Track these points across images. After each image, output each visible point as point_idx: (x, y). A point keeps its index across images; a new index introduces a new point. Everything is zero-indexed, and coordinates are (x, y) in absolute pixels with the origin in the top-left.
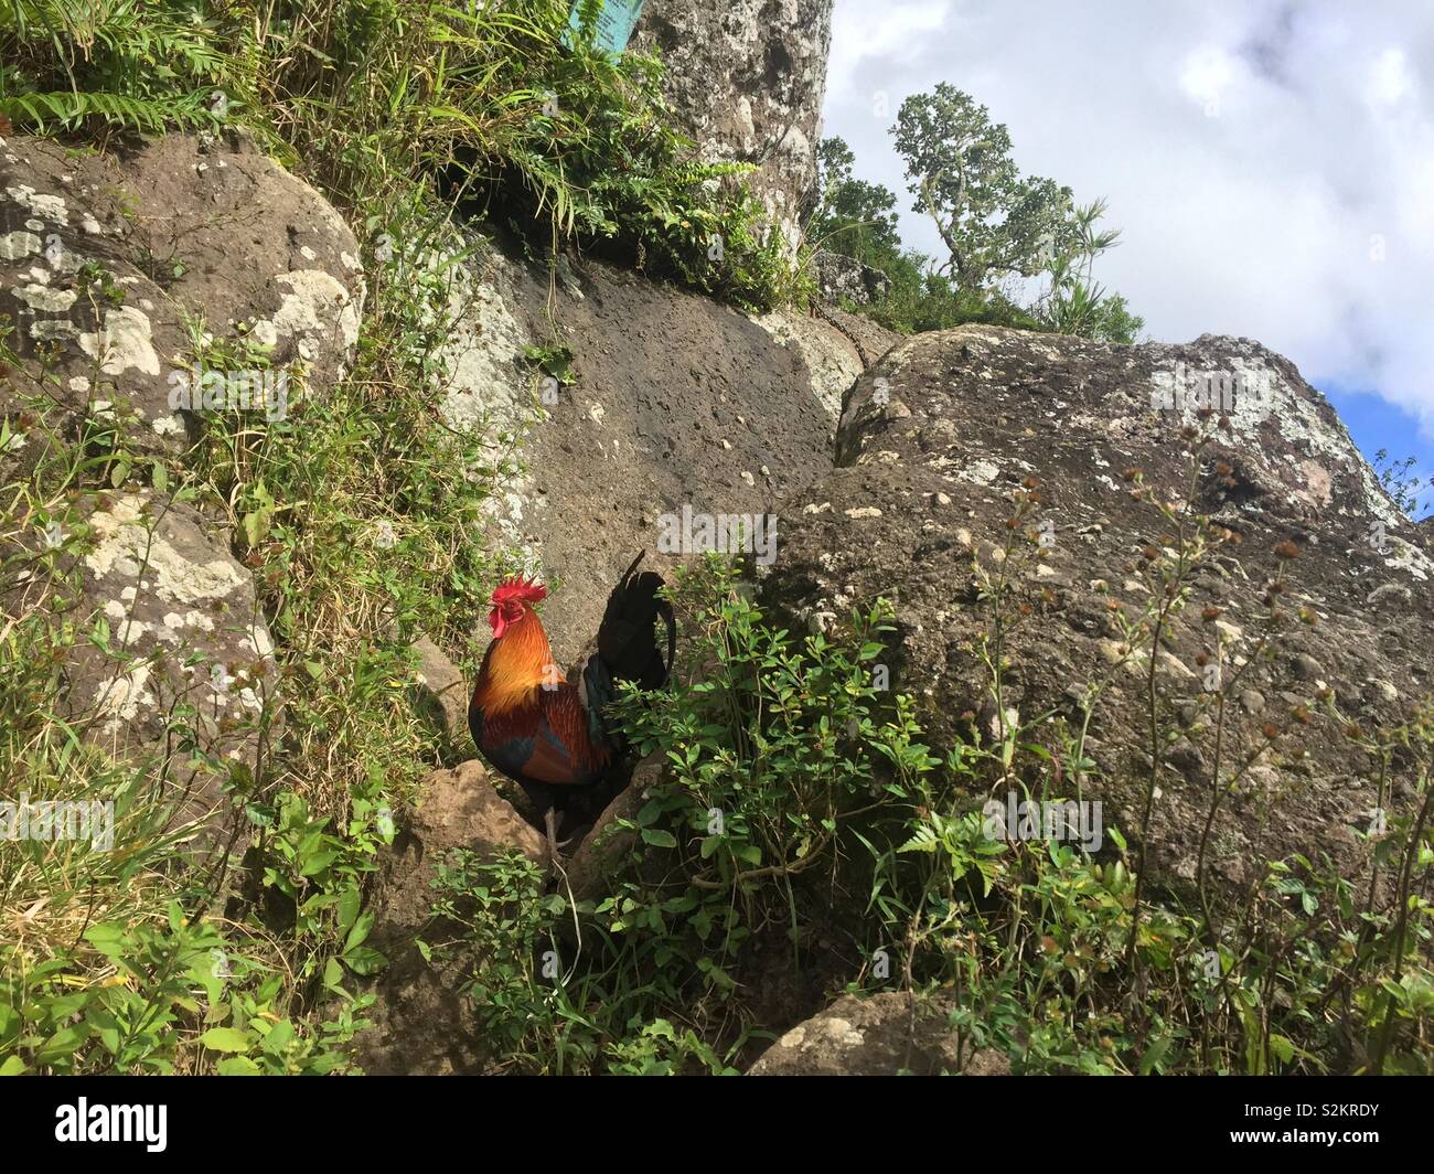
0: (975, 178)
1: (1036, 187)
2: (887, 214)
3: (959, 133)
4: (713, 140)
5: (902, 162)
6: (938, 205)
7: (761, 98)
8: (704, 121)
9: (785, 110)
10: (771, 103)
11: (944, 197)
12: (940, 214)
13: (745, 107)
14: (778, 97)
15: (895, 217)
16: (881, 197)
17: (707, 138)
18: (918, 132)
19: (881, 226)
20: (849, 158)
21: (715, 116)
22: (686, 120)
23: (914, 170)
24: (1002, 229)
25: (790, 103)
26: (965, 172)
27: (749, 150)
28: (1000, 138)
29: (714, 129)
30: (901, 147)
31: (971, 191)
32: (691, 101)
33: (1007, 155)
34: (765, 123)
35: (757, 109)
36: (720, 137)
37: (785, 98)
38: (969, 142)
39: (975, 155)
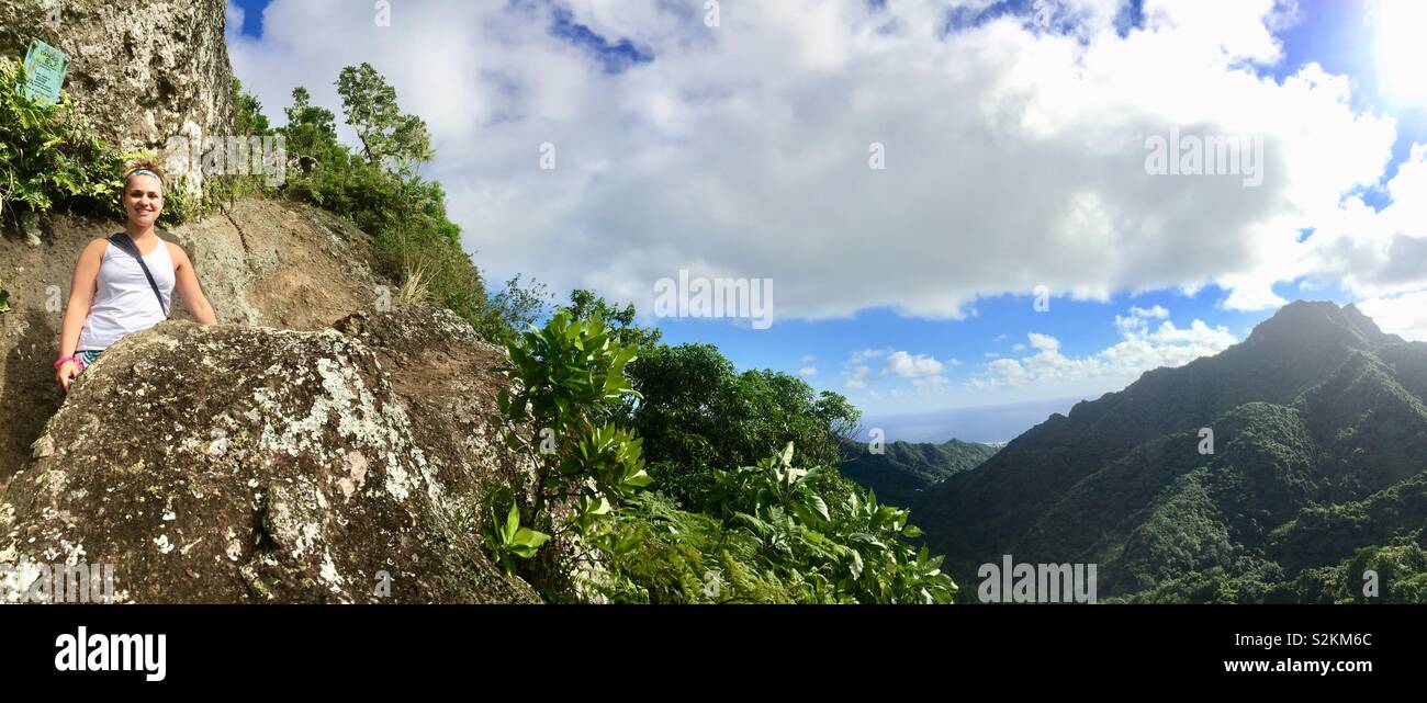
0: (379, 110)
1: (411, 119)
2: (330, 123)
3: (371, 87)
4: (129, 138)
5: (341, 99)
6: (358, 122)
7: (159, 110)
8: (121, 128)
9: (176, 115)
10: (166, 113)
11: (362, 118)
12: (359, 127)
13: (150, 117)
14: (170, 108)
15: (334, 125)
16: (327, 115)
17: (125, 137)
18: (351, 85)
19: (326, 129)
20: (307, 97)
21: (128, 124)
22: (110, 128)
23: (347, 103)
24: (391, 137)
25: (179, 111)
26: (372, 106)
27: (154, 141)
28: (391, 92)
29: (129, 132)
30: (340, 91)
31: (376, 117)
32: (110, 117)
33: (394, 101)
34: (163, 124)
35: (157, 116)
36: (133, 136)
37: (175, 108)
38: (375, 93)
39: (379, 100)
